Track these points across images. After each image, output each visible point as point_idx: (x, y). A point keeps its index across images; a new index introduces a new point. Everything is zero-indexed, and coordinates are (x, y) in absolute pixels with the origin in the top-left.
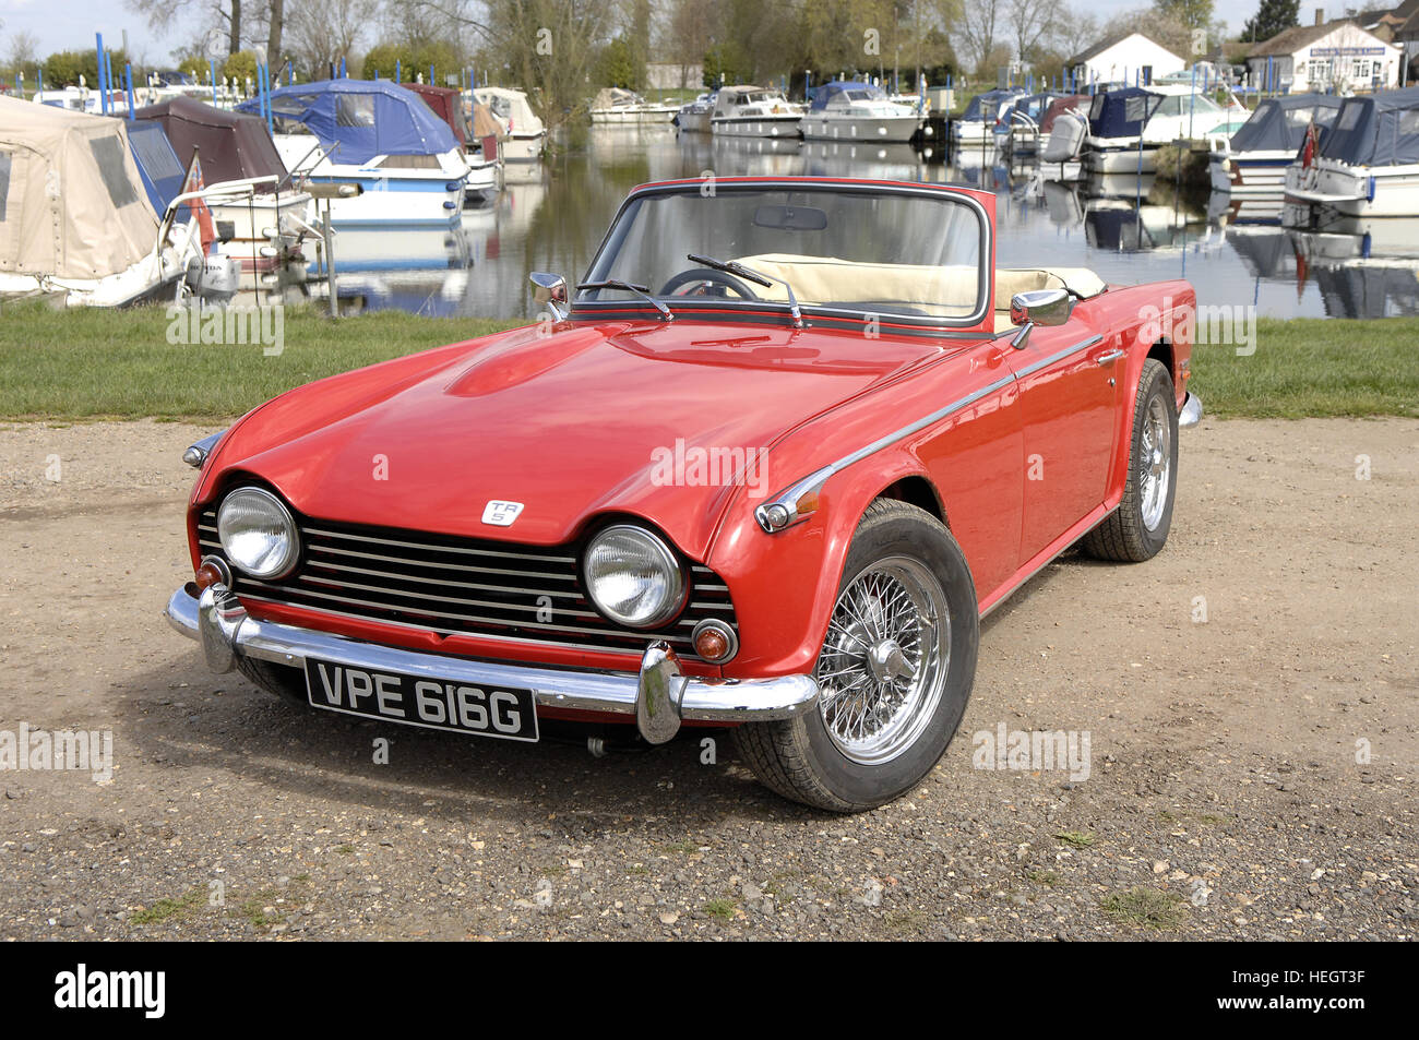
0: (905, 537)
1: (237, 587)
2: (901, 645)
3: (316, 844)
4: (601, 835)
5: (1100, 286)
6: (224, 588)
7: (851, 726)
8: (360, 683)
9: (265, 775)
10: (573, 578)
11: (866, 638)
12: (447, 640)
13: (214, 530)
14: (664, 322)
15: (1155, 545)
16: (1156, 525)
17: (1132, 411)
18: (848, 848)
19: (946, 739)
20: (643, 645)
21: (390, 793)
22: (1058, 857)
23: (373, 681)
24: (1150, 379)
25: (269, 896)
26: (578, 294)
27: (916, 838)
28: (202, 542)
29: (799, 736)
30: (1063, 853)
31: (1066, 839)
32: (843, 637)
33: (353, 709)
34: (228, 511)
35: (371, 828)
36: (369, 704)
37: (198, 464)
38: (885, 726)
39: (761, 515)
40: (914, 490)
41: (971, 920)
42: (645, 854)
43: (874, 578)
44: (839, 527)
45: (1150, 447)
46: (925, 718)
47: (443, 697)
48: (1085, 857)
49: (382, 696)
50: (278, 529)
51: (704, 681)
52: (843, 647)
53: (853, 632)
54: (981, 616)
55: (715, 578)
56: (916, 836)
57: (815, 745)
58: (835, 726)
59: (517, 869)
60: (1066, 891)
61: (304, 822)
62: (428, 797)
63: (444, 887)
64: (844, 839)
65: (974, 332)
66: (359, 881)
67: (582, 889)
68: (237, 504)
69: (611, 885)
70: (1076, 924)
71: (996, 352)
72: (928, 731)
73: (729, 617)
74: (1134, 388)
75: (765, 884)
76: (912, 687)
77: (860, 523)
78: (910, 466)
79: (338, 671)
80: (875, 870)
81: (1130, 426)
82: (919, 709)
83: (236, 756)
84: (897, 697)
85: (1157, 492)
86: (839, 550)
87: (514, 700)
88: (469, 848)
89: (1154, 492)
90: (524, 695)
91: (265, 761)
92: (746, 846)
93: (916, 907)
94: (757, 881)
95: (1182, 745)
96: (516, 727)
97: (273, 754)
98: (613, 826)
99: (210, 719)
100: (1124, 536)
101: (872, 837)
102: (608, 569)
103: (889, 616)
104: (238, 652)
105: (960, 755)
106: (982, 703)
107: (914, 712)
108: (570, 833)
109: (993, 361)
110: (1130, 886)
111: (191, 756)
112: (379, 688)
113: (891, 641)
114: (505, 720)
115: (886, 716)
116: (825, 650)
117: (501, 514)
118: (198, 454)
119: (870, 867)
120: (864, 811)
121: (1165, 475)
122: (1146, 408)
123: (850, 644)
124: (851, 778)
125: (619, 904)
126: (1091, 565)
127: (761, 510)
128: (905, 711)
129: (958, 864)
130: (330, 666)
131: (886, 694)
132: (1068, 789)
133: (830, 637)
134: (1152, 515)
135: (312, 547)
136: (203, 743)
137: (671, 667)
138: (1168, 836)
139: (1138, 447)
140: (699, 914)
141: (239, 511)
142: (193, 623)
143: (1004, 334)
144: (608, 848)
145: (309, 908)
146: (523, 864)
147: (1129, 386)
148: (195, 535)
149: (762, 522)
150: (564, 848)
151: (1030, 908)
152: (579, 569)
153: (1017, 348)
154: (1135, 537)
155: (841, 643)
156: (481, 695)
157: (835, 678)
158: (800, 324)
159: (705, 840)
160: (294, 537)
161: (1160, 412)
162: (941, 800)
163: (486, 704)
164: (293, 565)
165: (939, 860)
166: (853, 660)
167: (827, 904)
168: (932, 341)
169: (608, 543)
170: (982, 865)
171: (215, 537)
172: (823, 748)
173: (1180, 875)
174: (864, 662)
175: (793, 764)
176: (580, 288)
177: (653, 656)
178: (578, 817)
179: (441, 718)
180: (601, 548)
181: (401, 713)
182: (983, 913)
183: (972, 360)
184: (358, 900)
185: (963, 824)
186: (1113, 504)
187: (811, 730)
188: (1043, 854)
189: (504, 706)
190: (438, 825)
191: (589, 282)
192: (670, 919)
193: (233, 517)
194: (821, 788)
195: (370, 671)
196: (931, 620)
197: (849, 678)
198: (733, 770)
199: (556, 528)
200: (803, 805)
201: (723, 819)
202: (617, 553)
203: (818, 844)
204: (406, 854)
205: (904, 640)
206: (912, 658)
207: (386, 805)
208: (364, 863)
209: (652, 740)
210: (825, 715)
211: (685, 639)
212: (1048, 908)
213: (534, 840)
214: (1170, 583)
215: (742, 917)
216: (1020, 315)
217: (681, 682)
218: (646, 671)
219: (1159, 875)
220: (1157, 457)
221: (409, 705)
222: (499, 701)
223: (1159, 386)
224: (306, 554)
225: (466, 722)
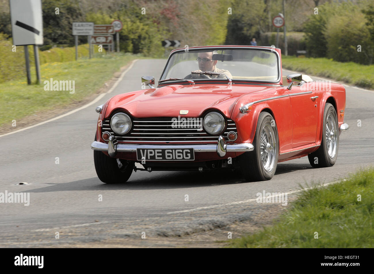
8: (151, 153)
12: (169, 143)
13: (109, 125)
23: (155, 151)
28: (103, 129)
33: (149, 159)
34: (114, 120)
36: (153, 157)
40: (268, 110)
47: (172, 153)
49: (157, 154)
55: (232, 122)
65: (277, 84)
68: (116, 118)
71: (283, 89)
73: (235, 130)
79: (146, 151)
87: (189, 151)
90: (191, 150)
96: (189, 157)
104: (117, 151)
114: (187, 156)
117: (184, 112)
127: (241, 107)
130: (143, 150)
135: (135, 126)
137: (224, 141)
149: (241, 110)
153: (289, 89)
156: (181, 151)
160: (130, 124)
163: (182, 153)
164: (129, 131)
171: (109, 127)
179: (171, 158)
181: (161, 158)
189: (187, 153)
195: (154, 149)
209: (221, 155)
211: (226, 137)
221: (163, 156)
222: (186, 152)
224: (133, 128)
225: (177, 158)
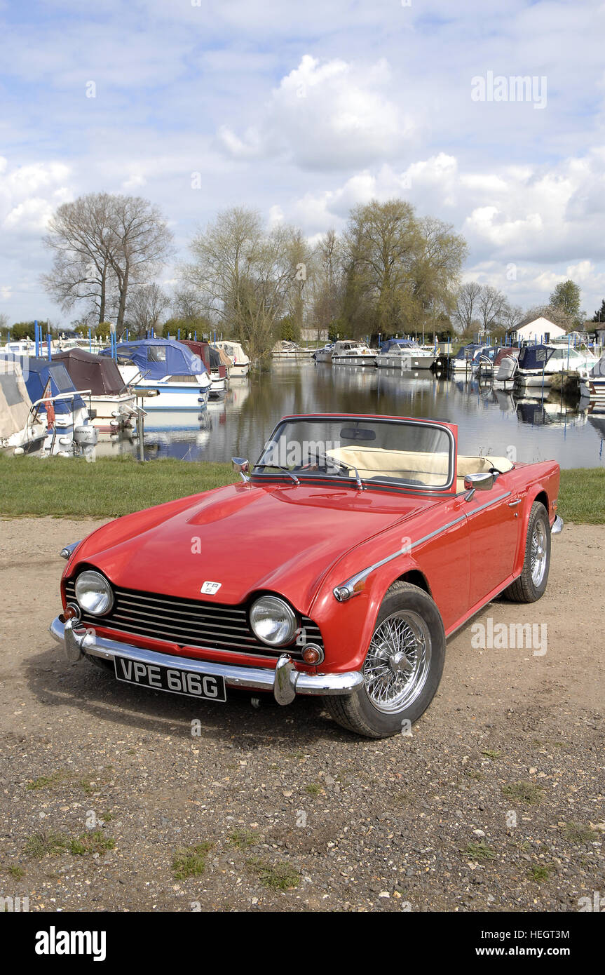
0: (409, 600)
1: (83, 618)
2: (407, 653)
3: (117, 749)
4: (256, 748)
5: (511, 466)
6: (77, 620)
7: (381, 694)
8: (140, 670)
9: (95, 711)
10: (245, 621)
11: (389, 650)
12: (183, 649)
13: (73, 590)
14: (295, 485)
15: (539, 594)
16: (539, 584)
17: (527, 528)
18: (379, 757)
19: (429, 700)
20: (278, 655)
21: (155, 722)
22: (482, 764)
23: (147, 669)
24: (536, 512)
25: (93, 776)
26: (254, 469)
27: (412, 752)
28: (67, 596)
29: (355, 701)
30: (485, 762)
31: (487, 754)
32: (378, 650)
33: (137, 682)
34: (80, 583)
35: (145, 741)
36: (144, 680)
37: (67, 557)
38: (398, 694)
39: (336, 592)
40: (414, 577)
41: (437, 798)
42: (278, 758)
43: (393, 620)
44: (375, 597)
45: (536, 544)
46: (417, 692)
47: (180, 678)
48: (496, 764)
49: (151, 676)
50: (103, 591)
51: (308, 674)
52: (378, 655)
53: (382, 647)
54: (446, 638)
55: (313, 623)
56: (412, 751)
57: (362, 705)
58: (373, 694)
59: (214, 765)
60: (486, 783)
61: (112, 737)
62: (173, 725)
63: (178, 774)
64: (377, 752)
65: (446, 493)
66: (137, 769)
67: (246, 777)
68: (84, 579)
69: (260, 775)
70: (489, 801)
71: (457, 503)
72: (419, 697)
73: (320, 642)
74: (528, 516)
75: (336, 776)
76: (412, 674)
77: (386, 594)
78: (411, 565)
79: (130, 663)
80: (391, 770)
81: (525, 535)
82: (415, 687)
83: (81, 700)
84: (404, 679)
85: (540, 567)
86: (375, 606)
87: (214, 681)
88: (191, 753)
89: (539, 566)
90: (219, 679)
91: (95, 703)
92: (328, 755)
93: (410, 790)
94: (332, 774)
95: (547, 704)
96: (215, 694)
97: (99, 699)
98: (263, 743)
99: (70, 680)
100: (523, 590)
101: (390, 752)
102: (262, 617)
103: (401, 639)
104: (83, 651)
105: (437, 707)
106: (449, 679)
107: (413, 687)
108: (242, 746)
109: (456, 507)
110: (517, 781)
111: (59, 699)
112: (150, 672)
113: (401, 653)
114: (210, 691)
115: (399, 689)
116: (369, 657)
117: (210, 589)
118: (67, 552)
119: (389, 767)
120: (387, 737)
121: (544, 558)
122: (534, 526)
123: (381, 653)
124: (381, 721)
125: (263, 785)
126: (507, 604)
127: (336, 590)
128: (408, 687)
129: (432, 767)
130: (126, 660)
131: (399, 677)
132: (490, 727)
133: (371, 650)
134: (537, 578)
135: (120, 601)
136: (66, 692)
137: (292, 666)
138: (538, 753)
139: (530, 545)
140: (303, 792)
141: (85, 582)
142: (61, 635)
143: (462, 494)
144: (259, 755)
145: (112, 783)
146: (218, 763)
147: (525, 515)
148: (64, 592)
149: (337, 596)
150: (238, 754)
151: (467, 791)
152: (247, 616)
153: (467, 501)
154: (529, 591)
155: (376, 653)
156: (199, 678)
157: (374, 671)
158: (361, 488)
159: (307, 751)
160: (111, 596)
161: (542, 527)
162: (425, 732)
163: (201, 682)
164: (110, 609)
165: (423, 765)
166: (382, 662)
167: (366, 788)
168: (426, 498)
169: (261, 605)
170: (444, 768)
171: (73, 594)
172: (367, 706)
173: (542, 775)
174: (388, 663)
175: (351, 714)
176: (255, 467)
177: (282, 661)
178: (246, 738)
179: (179, 688)
180: (258, 607)
181: (160, 685)
182: (443, 794)
183: (446, 508)
184: (136, 780)
185: (436, 745)
186: (517, 575)
187: (360, 698)
188: (475, 762)
189: (210, 684)
190: (177, 740)
191: (260, 464)
192: (288, 794)
193: (82, 585)
194: (365, 726)
195: (145, 664)
196: (422, 641)
197: (381, 671)
198: (323, 714)
199: (237, 596)
200: (357, 734)
201: (317, 740)
202: (266, 609)
203: (364, 755)
204: (161, 756)
205: (408, 651)
206: (412, 659)
207: (152, 729)
208: (140, 760)
209: (281, 703)
210: (368, 690)
211: (298, 653)
212: (476, 792)
213: (223, 749)
214: (546, 614)
215: (324, 794)
216: (469, 485)
217: (296, 674)
218: (278, 669)
219: (532, 775)
220: (540, 551)
221: (164, 681)
222: (207, 681)
223: (541, 515)
224: (116, 604)
225: (191, 690)
